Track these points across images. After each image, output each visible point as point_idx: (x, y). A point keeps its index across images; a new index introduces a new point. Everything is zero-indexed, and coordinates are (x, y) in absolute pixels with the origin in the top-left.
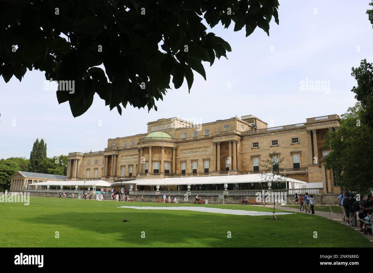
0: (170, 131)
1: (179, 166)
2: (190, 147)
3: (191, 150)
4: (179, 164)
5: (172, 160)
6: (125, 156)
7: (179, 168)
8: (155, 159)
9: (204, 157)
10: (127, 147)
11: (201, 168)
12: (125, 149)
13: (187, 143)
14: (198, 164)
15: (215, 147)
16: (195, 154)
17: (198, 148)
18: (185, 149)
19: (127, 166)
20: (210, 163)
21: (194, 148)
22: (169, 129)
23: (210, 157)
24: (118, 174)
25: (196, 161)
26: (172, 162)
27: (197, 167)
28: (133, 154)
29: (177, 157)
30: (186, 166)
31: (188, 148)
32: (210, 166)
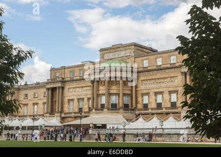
0: (128, 58)
1: (140, 99)
2: (154, 77)
3: (154, 81)
4: (140, 97)
5: (132, 92)
6: (73, 88)
7: (141, 102)
8: (112, 92)
9: (171, 89)
10: (75, 78)
11: (167, 102)
12: (72, 81)
13: (149, 73)
14: (163, 97)
15: (184, 77)
16: (159, 85)
17: (162, 78)
18: (147, 80)
19: (76, 100)
20: (177, 96)
21: (158, 79)
22: (126, 56)
23: (178, 89)
24: (66, 110)
25: (161, 93)
26: (132, 94)
27: (163, 100)
28: (83, 85)
29: (138, 89)
30: (149, 100)
31: (150, 78)
32: (177, 100)
